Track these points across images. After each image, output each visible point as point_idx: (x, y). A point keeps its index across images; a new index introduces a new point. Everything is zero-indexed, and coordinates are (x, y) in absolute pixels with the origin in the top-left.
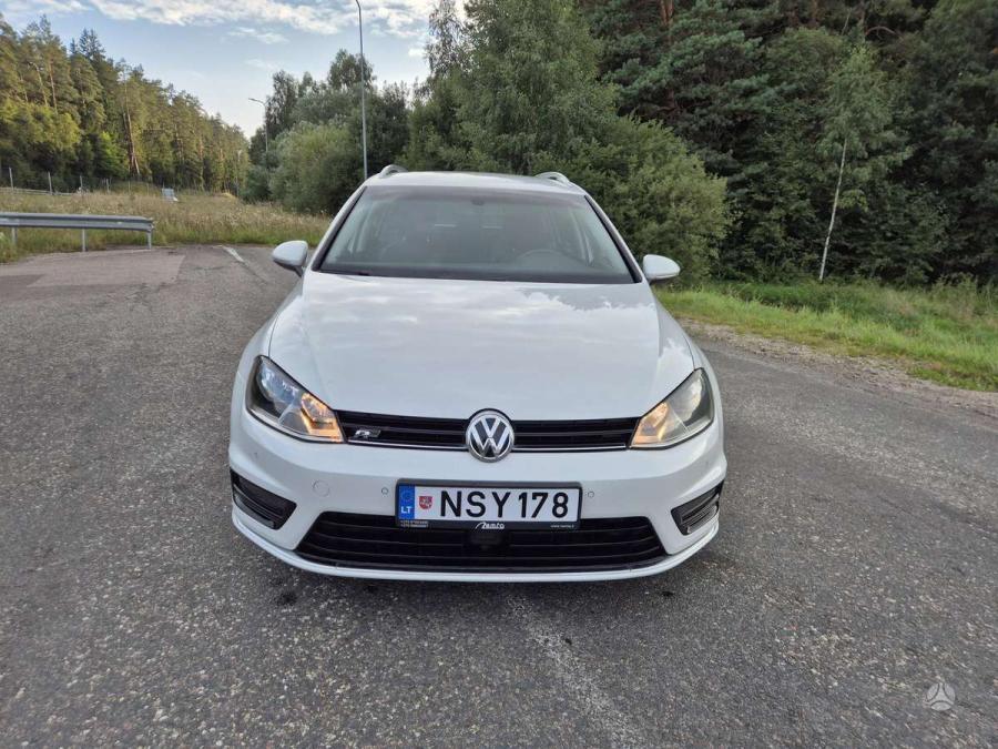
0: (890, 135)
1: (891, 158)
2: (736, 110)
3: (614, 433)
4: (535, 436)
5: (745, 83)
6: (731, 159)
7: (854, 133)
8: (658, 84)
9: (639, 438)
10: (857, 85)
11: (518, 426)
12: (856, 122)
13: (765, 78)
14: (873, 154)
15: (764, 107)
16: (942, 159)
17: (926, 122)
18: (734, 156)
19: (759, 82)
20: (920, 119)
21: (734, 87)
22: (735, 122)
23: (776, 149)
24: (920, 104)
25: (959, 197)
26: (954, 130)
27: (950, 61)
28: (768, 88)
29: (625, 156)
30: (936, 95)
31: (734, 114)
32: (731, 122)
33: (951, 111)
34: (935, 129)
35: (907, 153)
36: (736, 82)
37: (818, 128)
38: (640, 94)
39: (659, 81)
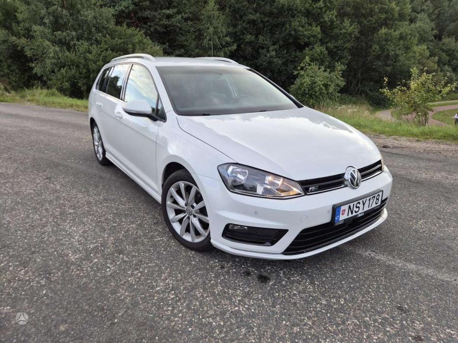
0: (228, 39)
1: (230, 49)
2: (166, 25)
5: (168, 12)
6: (168, 47)
7: (216, 37)
8: (128, 9)
10: (214, 16)
12: (215, 33)
13: (175, 10)
14: (223, 47)
15: (178, 24)
16: (246, 49)
17: (238, 33)
18: (169, 46)
19: (173, 12)
20: (236, 32)
21: (163, 13)
22: (167, 30)
23: (186, 43)
24: (235, 26)
25: (253, 64)
26: (248, 37)
27: (242, 8)
28: (177, 15)
29: (126, 45)
30: (240, 22)
31: (166, 27)
32: (165, 30)
33: (246, 29)
34: (242, 37)
35: (235, 47)
36: (163, 11)
37: (201, 35)
38: (119, 13)
39: (128, 7)
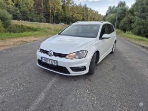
3: (63, 56)
4: (56, 54)
9: (67, 57)
11: (54, 53)
